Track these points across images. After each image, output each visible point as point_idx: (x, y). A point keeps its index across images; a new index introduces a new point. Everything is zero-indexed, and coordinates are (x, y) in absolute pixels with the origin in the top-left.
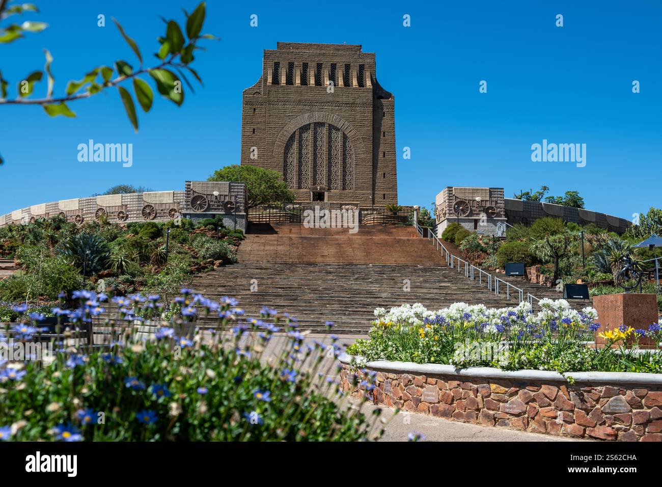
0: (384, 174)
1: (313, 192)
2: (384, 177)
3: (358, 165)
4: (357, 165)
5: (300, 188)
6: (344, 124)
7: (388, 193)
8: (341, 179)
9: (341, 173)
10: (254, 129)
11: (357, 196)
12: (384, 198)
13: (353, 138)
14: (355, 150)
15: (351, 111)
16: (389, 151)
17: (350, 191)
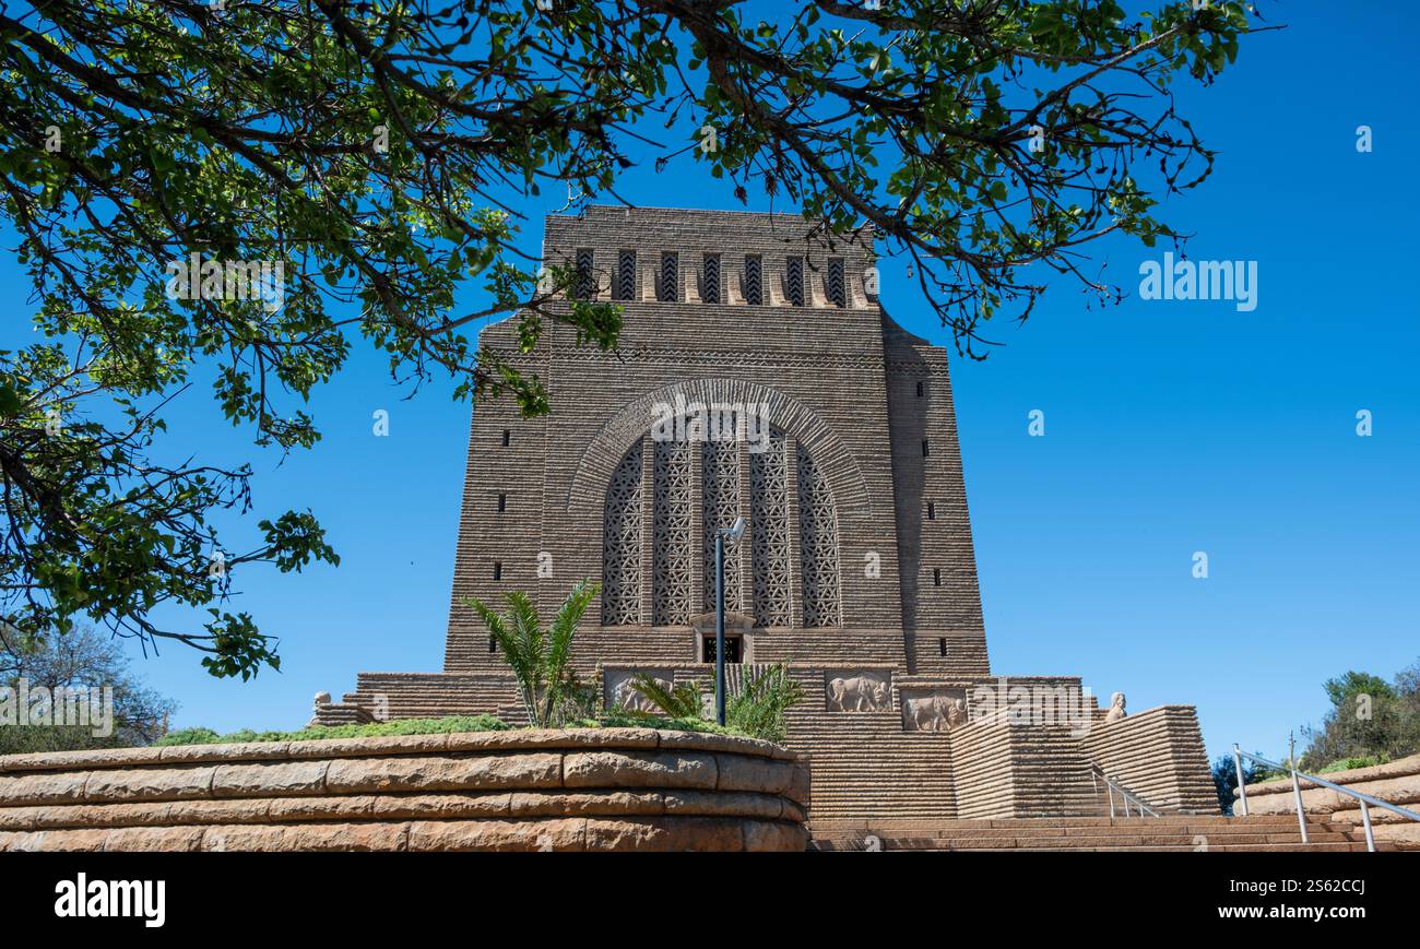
0: (937, 572)
1: (703, 635)
2: (937, 583)
3: (851, 543)
4: (846, 543)
5: (660, 620)
6: (797, 416)
7: (954, 633)
8: (795, 591)
9: (794, 570)
10: (507, 434)
11: (854, 648)
12: (944, 653)
13: (830, 458)
14: (837, 495)
15: (819, 377)
16: (946, 501)
17: (825, 630)
